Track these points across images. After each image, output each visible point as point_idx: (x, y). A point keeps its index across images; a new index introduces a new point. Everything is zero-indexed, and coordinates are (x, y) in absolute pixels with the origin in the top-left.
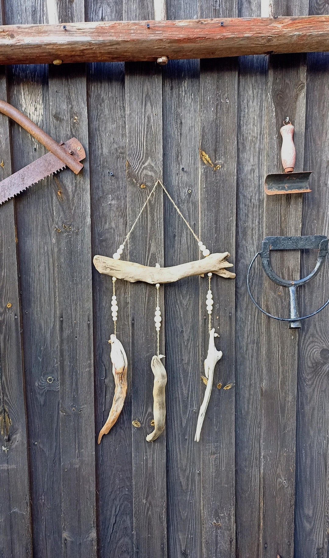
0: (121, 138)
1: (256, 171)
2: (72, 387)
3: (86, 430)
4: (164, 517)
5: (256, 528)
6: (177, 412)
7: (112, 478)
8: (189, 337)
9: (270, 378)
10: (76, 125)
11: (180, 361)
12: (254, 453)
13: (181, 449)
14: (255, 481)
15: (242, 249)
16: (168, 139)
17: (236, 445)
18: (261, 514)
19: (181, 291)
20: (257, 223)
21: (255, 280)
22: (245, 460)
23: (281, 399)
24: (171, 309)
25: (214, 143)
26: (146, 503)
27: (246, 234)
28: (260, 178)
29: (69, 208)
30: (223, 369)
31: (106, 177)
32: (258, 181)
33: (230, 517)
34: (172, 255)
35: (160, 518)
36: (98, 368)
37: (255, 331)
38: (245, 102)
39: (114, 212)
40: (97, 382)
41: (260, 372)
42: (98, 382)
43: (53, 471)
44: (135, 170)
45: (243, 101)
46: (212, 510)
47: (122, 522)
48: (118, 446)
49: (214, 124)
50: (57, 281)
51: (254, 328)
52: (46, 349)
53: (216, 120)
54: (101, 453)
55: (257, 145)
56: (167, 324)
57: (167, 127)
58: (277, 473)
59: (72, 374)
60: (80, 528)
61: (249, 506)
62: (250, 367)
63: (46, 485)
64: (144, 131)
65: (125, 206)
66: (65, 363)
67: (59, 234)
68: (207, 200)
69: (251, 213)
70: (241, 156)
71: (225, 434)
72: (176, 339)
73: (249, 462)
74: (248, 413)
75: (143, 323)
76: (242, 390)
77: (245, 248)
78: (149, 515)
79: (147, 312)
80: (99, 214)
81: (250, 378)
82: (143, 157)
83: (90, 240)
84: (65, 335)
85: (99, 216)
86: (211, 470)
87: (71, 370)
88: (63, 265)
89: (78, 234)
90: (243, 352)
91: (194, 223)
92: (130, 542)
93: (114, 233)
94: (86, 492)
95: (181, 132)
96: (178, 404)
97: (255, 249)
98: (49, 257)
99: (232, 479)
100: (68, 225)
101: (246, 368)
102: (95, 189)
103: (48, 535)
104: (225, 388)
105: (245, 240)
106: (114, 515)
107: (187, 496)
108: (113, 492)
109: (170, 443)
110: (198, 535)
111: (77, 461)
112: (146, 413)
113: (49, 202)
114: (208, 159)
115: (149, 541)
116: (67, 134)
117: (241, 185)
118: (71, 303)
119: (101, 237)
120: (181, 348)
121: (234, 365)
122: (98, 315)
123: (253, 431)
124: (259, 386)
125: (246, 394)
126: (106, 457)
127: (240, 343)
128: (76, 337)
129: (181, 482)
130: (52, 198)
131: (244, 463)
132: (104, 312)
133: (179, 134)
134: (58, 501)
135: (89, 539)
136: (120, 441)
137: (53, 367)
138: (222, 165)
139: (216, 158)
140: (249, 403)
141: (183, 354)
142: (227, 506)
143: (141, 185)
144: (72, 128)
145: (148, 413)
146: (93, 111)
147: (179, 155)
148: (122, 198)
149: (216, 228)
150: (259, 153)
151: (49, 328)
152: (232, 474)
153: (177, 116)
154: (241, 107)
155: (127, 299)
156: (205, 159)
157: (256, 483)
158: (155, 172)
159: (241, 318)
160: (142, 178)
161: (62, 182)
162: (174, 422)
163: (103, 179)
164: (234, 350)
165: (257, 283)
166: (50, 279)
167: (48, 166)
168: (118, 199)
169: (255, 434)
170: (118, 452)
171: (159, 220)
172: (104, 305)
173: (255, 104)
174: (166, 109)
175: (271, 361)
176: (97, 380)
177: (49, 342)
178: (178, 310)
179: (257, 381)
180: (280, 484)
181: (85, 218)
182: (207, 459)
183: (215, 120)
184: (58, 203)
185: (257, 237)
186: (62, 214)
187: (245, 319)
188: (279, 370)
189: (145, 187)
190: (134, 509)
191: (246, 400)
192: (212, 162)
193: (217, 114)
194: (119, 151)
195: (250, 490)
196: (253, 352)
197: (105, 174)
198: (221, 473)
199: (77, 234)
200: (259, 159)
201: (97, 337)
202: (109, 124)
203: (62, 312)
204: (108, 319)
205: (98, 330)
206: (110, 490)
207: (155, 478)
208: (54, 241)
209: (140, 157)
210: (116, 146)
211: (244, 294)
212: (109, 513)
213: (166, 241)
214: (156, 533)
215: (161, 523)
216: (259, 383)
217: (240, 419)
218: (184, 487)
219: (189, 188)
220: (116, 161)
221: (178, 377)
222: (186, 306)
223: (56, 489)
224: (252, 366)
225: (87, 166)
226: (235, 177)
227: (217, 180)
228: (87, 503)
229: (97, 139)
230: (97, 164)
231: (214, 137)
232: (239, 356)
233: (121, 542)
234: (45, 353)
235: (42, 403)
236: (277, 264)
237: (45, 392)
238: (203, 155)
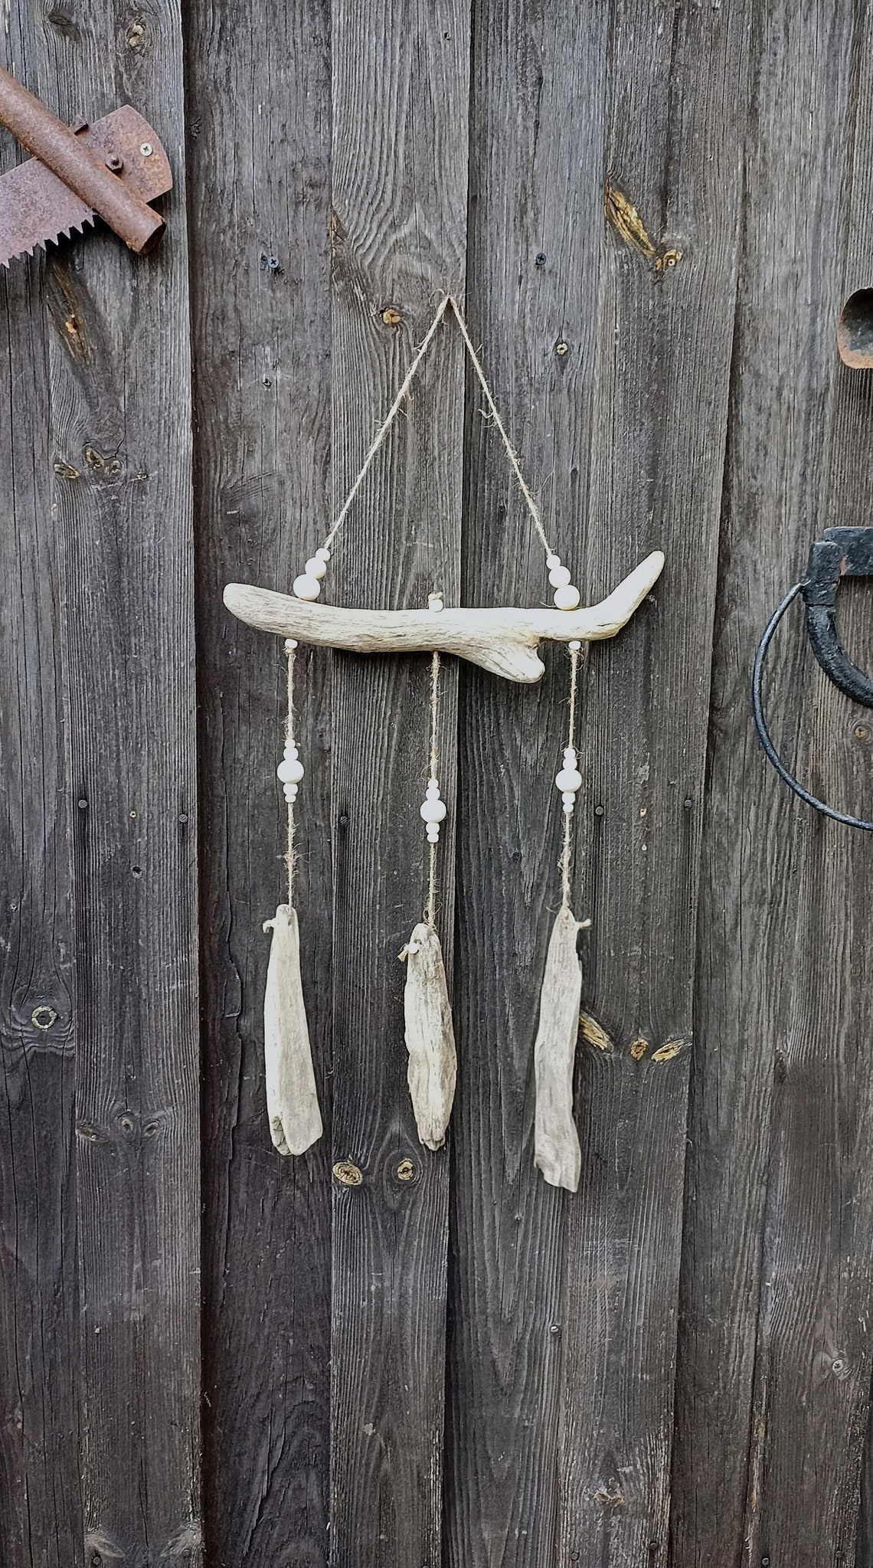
0: (310, 124)
1: (804, 281)
2: (121, 1046)
3: (170, 1196)
4: (434, 1477)
5: (736, 1502)
6: (490, 1130)
7: (261, 1348)
8: (542, 876)
9: (812, 1022)
10: (138, 57)
11: (505, 957)
12: (742, 1266)
13: (500, 1254)
14: (741, 1357)
15: (739, 570)
16: (489, 142)
17: (687, 1239)
18: (756, 1465)
19: (517, 716)
20: (796, 479)
21: (778, 682)
22: (712, 1291)
23: (843, 1094)
24: (481, 777)
25: (661, 161)
26: (374, 1434)
27: (755, 516)
28: (817, 308)
29: (110, 386)
30: (653, 991)
31: (252, 274)
32: (808, 319)
33: (654, 1474)
34: (490, 584)
35: (421, 1483)
36: (215, 977)
37: (768, 860)
38: (776, 15)
39: (283, 412)
40: (213, 1025)
41: (775, 1001)
42: (218, 1028)
43: (54, 1330)
44: (361, 251)
45: (770, 13)
46: (596, 1456)
47: (290, 1493)
48: (282, 1245)
49: (661, 91)
50: (65, 665)
51: (764, 851)
52: (26, 908)
53: (671, 73)
54: (222, 1268)
55: (814, 185)
56: (464, 831)
57: (487, 93)
58: (817, 1334)
59: (123, 1002)
60: (147, 1518)
61: (717, 1435)
62: (745, 986)
63: (28, 1376)
64: (400, 98)
65: (324, 391)
66: (96, 960)
67: (72, 484)
68: (626, 381)
69: (778, 438)
70: (753, 223)
71: (649, 1207)
72: (495, 882)
73: (724, 1298)
74: (727, 1136)
75: (379, 826)
76: (714, 1061)
77: (750, 568)
78: (382, 1474)
79: (393, 785)
80: (226, 419)
81: (743, 1022)
82: (393, 202)
83: (191, 516)
84: (95, 862)
85: (227, 427)
86: (598, 1326)
87: (118, 988)
88: (88, 607)
89: (144, 488)
90: (722, 931)
91: (575, 470)
92: (317, 1552)
93: (282, 494)
94: (169, 1400)
95: (538, 116)
96: (495, 1102)
97: (784, 574)
98: (38, 575)
99: (667, 1355)
100: (106, 452)
101: (730, 987)
102: (210, 322)
103: (36, 1536)
104: (657, 1056)
105: (752, 539)
106: (263, 1472)
107: (513, 1408)
108: (263, 1397)
109: (461, 1234)
110: (544, 1527)
111: (137, 1298)
112: (381, 1138)
113: (33, 359)
114: (636, 224)
115: (380, 1557)
116: (103, 95)
117: (747, 332)
118: (117, 746)
119: (233, 504)
120: (511, 914)
121: (693, 979)
122: (220, 791)
123: (744, 1195)
124: (770, 1045)
125: (725, 1072)
126: (242, 1282)
127: (713, 901)
128: (137, 870)
129: (494, 1362)
130: (45, 344)
131: (708, 1301)
132: (242, 780)
133: (531, 124)
134: (73, 1426)
135: (178, 1550)
136: (290, 1228)
137: (56, 972)
138: (685, 251)
139: (664, 221)
140: (732, 1104)
141: (517, 934)
142: (645, 1441)
143: (382, 312)
144: (122, 69)
145: (388, 1136)
146: (206, 11)
147: (529, 205)
148: (313, 361)
149: (652, 488)
150: (819, 216)
151: (38, 834)
152: (666, 1340)
153: (524, 55)
154: (761, 34)
155: (326, 738)
156: (625, 221)
157: (740, 1364)
158: (439, 263)
159: (721, 815)
160: (389, 284)
161: (83, 284)
162: (479, 1164)
163: (241, 285)
164: (694, 925)
165: (785, 695)
166: (43, 653)
167: (26, 214)
168: (297, 363)
169: (750, 1205)
170: (283, 1263)
171: (446, 452)
172: (241, 756)
173: (814, 28)
174: (484, 22)
175: (819, 967)
176: (214, 1019)
177: (37, 884)
178: (506, 783)
179: (765, 1029)
180: (823, 1370)
181: (170, 431)
182: (585, 1291)
183: (666, 76)
184: (67, 366)
185: (792, 527)
186: (82, 407)
187: (736, 819)
188: (842, 997)
189: (397, 319)
190: (332, 1455)
191: (724, 1094)
192: (650, 236)
193: (674, 54)
194: (305, 175)
195: (721, 1385)
196: (757, 933)
197: (248, 265)
198: (632, 1335)
199: (141, 490)
200: (816, 242)
201: (215, 870)
202: (266, 68)
203: (85, 778)
204: (254, 807)
205: (217, 846)
206: (253, 1391)
207: (409, 1352)
208: (54, 512)
209: (382, 199)
210: (291, 156)
211: (738, 731)
212: (246, 1463)
213: (471, 533)
214: (407, 1529)
215: (424, 1497)
216: (771, 1037)
217: (701, 1157)
218: (505, 1380)
219: (560, 336)
220: (291, 214)
221: (498, 1013)
222: (534, 768)
223: (64, 1389)
224: (750, 981)
225: (179, 223)
226: (732, 301)
227: (664, 307)
228: (170, 1437)
229: (222, 124)
230: (218, 221)
231: (662, 140)
232: (709, 946)
233: (285, 1553)
234: (23, 922)
235: (14, 1097)
236: (858, 629)
237: (23, 1061)
238: (617, 209)
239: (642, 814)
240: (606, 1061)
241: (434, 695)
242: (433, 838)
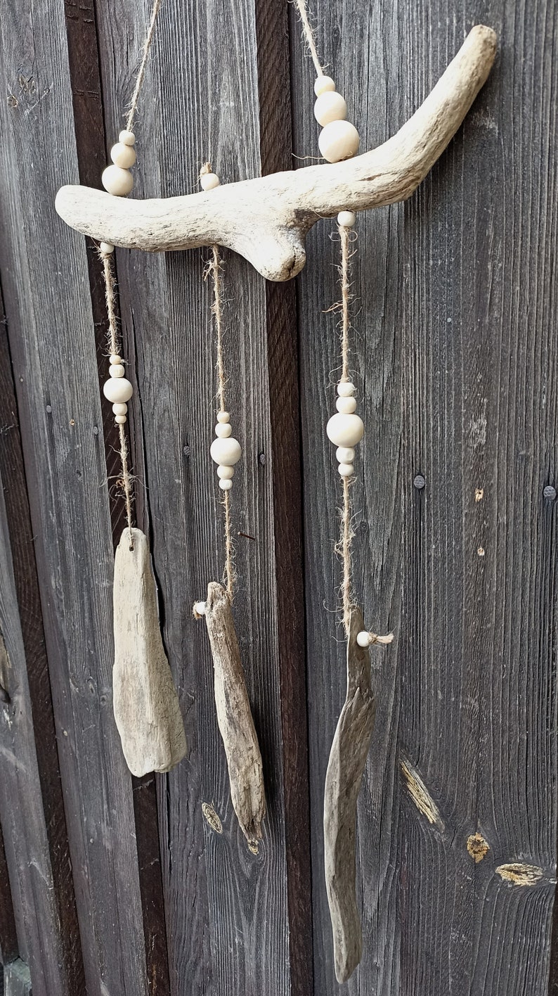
50: (29, 285)
59: (82, 585)
66: (67, 546)
67: (16, 114)
80: (115, 11)
83: (73, 123)
84: (59, 460)
85: (116, 20)
88: (34, 229)
100: (28, 75)
104: (503, 872)
111: (108, 832)
119: (125, 104)
128: (79, 473)
186: (14, 36)
199: (47, 105)
203: (48, 386)
239: (479, 497)
240: (435, 841)
241: (216, 302)
242: (225, 484)
